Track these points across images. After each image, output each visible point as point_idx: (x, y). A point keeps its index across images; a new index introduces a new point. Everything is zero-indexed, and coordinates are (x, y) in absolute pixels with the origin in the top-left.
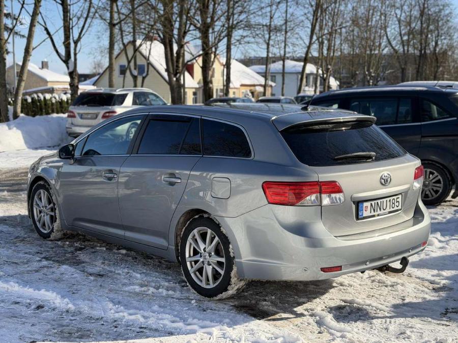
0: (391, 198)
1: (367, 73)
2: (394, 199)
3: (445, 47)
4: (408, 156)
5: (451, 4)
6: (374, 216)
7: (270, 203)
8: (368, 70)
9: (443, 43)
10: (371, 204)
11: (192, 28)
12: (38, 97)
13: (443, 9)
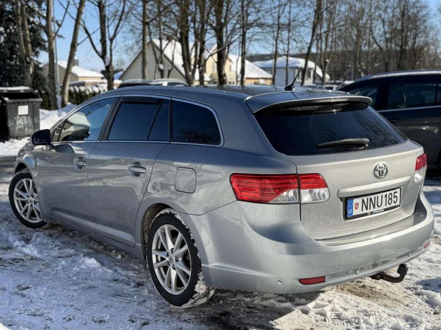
0: (388, 193)
1: (358, 66)
2: (391, 194)
3: (421, 44)
4: (409, 143)
5: (428, 7)
6: (366, 214)
7: (238, 199)
8: (359, 64)
9: (420, 40)
10: (363, 201)
11: (209, 27)
12: (74, 89)
13: (421, 10)
